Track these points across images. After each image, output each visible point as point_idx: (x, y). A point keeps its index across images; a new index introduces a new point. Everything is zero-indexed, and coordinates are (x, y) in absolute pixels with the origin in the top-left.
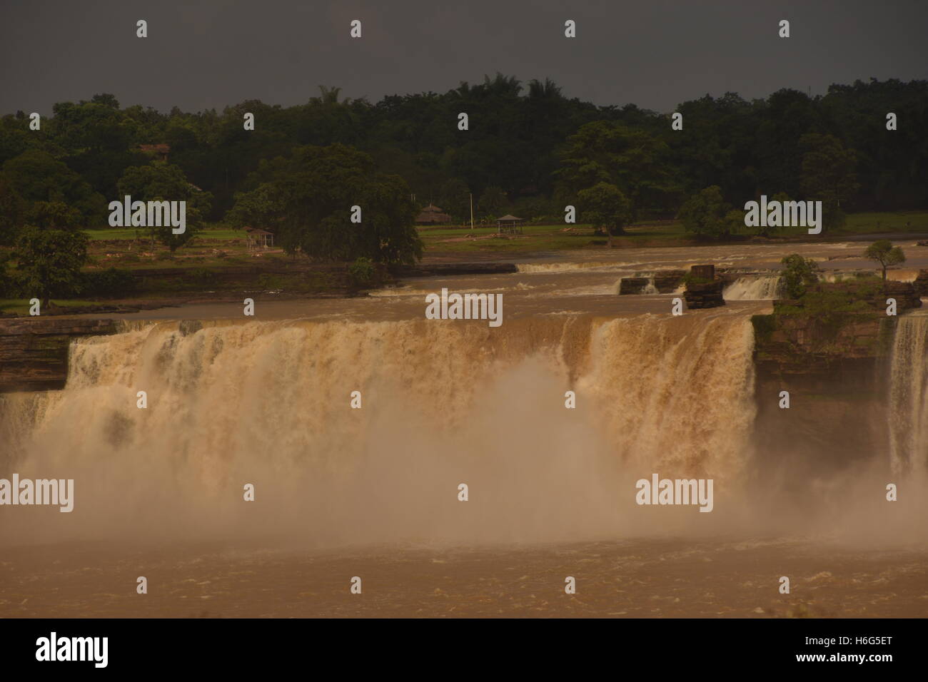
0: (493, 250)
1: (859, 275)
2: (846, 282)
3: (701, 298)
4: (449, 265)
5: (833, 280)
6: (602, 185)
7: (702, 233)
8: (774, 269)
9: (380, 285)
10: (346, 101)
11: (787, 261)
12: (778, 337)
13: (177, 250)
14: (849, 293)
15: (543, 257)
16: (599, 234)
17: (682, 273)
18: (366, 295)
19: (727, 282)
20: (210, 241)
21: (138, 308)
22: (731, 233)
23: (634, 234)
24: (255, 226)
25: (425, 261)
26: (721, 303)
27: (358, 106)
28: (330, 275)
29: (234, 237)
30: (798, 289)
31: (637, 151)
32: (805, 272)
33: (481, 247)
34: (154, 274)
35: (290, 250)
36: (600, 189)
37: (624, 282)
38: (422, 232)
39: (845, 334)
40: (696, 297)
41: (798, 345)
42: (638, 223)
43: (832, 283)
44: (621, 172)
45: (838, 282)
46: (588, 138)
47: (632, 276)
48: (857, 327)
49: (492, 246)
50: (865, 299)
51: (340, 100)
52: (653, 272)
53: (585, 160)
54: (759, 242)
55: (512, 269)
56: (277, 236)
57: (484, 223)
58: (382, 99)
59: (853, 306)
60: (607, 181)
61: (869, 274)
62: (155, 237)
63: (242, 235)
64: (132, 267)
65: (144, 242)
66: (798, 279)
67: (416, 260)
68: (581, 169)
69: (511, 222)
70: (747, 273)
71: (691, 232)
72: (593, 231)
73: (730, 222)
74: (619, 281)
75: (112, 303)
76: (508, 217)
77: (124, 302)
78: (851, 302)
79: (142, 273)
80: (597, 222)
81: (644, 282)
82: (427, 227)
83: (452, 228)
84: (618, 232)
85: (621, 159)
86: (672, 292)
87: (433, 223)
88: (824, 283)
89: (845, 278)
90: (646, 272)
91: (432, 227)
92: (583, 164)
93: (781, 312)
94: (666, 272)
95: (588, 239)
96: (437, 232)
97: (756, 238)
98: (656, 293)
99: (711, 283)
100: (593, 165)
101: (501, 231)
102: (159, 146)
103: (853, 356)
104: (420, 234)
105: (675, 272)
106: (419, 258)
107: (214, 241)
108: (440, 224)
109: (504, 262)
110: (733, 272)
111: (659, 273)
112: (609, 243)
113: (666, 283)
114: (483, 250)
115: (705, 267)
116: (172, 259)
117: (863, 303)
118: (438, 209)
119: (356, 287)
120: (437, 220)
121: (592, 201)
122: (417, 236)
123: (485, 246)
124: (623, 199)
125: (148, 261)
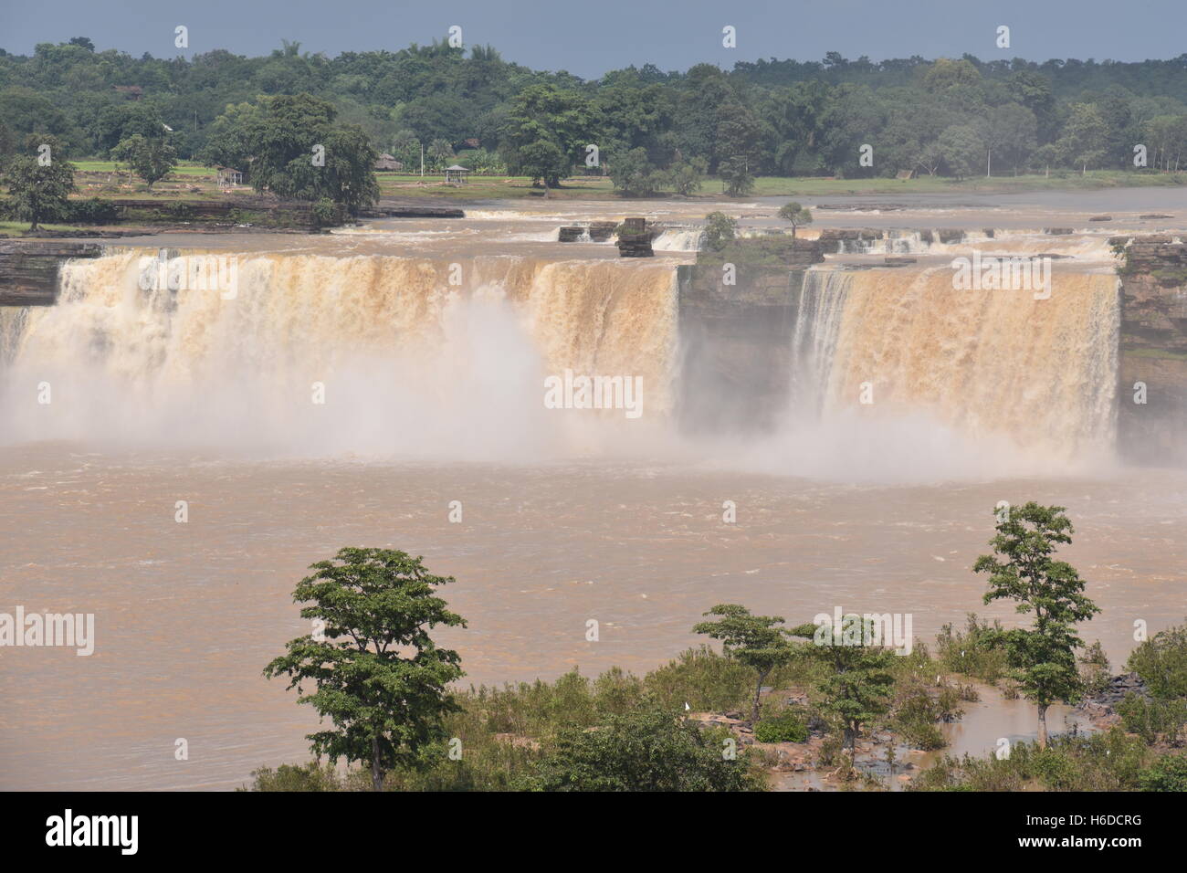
0: (442, 196)
1: (770, 232)
2: (761, 238)
3: (633, 248)
4: (403, 209)
5: (748, 236)
6: (541, 141)
7: (629, 189)
8: (696, 224)
9: (340, 223)
10: (306, 55)
11: (710, 217)
12: (700, 285)
13: (155, 184)
14: (763, 249)
15: (487, 204)
16: (537, 186)
17: (614, 225)
18: (328, 232)
19: (654, 235)
20: (182, 176)
21: (120, 235)
22: (654, 190)
23: (568, 188)
24: (225, 164)
25: (383, 204)
26: (648, 252)
27: (317, 61)
28: (296, 213)
29: (205, 174)
30: (719, 244)
31: (573, 113)
32: (726, 228)
33: (432, 193)
34: (134, 205)
35: (259, 187)
36: (541, 146)
37: (563, 231)
38: (381, 178)
39: (758, 285)
40: (628, 247)
41: (717, 293)
42: (573, 177)
43: (747, 239)
44: (558, 131)
45: (754, 237)
46: (530, 99)
47: (570, 226)
48: (769, 279)
49: (440, 193)
50: (777, 254)
51: (301, 53)
52: (588, 223)
53: (527, 118)
54: (677, 199)
55: (460, 215)
56: (245, 175)
57: (433, 172)
58: (339, 54)
59: (767, 260)
60: (545, 138)
61: (778, 232)
62: (133, 171)
63: (213, 172)
64: (115, 198)
65: (122, 175)
66: (717, 236)
67: (374, 202)
68: (523, 127)
69: (457, 171)
70: (673, 226)
71: (619, 188)
72: (532, 183)
73: (653, 181)
74: (557, 230)
75: (95, 228)
76: (456, 167)
77: (106, 229)
78: (765, 256)
79: (123, 203)
80: (537, 176)
81: (580, 231)
82: (380, 173)
83: (404, 175)
84: (555, 185)
85: (559, 119)
86: (604, 241)
87: (386, 169)
88: (742, 238)
89: (759, 235)
90: (582, 222)
91: (386, 173)
92: (524, 122)
93: (704, 263)
94: (600, 223)
95: (528, 191)
96: (391, 178)
97: (676, 196)
98: (591, 242)
99: (641, 234)
100: (534, 123)
101: (449, 180)
102: (133, 88)
103: (765, 304)
104: (378, 179)
105: (607, 224)
106: (377, 201)
107: (187, 177)
108: (392, 170)
109: (452, 208)
110: (660, 225)
111: (594, 224)
112: (546, 195)
113: (600, 232)
114: (433, 196)
115: (636, 220)
116: (149, 191)
117: (775, 257)
118: (392, 158)
119: (319, 224)
120: (390, 167)
121: (532, 156)
122: (375, 181)
123: (434, 193)
124: (560, 156)
125: (127, 193)
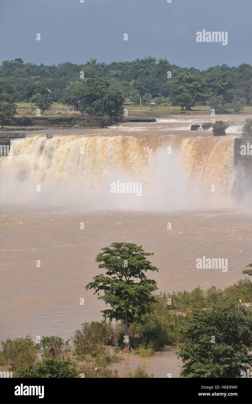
0: (148, 114)
3: (218, 132)
4: (134, 119)
6: (184, 93)
9: (111, 124)
10: (99, 63)
11: (247, 120)
13: (45, 111)
16: (183, 110)
17: (211, 124)
18: (107, 128)
19: (226, 127)
20: (54, 108)
21: (32, 129)
22: (226, 111)
23: (194, 110)
24: (70, 104)
26: (224, 134)
27: (103, 65)
28: (95, 121)
29: (63, 107)
30: (250, 130)
31: (196, 83)
33: (144, 113)
34: (37, 119)
35: (82, 111)
36: (184, 95)
37: (192, 126)
40: (216, 132)
42: (196, 106)
44: (190, 90)
46: (180, 78)
47: (195, 124)
51: (97, 63)
52: (202, 123)
53: (179, 85)
54: (235, 114)
55: (155, 121)
56: (77, 108)
57: (145, 105)
58: (111, 63)
60: (186, 92)
62: (37, 106)
63: (66, 107)
64: (31, 116)
65: (33, 108)
66: (250, 127)
68: (178, 88)
69: (154, 105)
70: (233, 124)
72: (181, 109)
73: (226, 107)
74: (191, 126)
75: (24, 127)
76: (153, 103)
77: (28, 127)
79: (34, 118)
80: (183, 106)
81: (199, 126)
82: (126, 106)
83: (134, 107)
84: (190, 109)
85: (191, 85)
86: (207, 129)
87: (128, 104)
90: (199, 123)
91: (128, 106)
92: (178, 87)
93: (245, 137)
94: (206, 123)
95: (179, 112)
97: (234, 112)
98: (203, 130)
99: (221, 127)
100: (182, 87)
101: (151, 108)
102: (37, 76)
105: (209, 123)
107: (56, 108)
108: (130, 105)
109: (152, 118)
111: (204, 123)
112: (186, 113)
113: (206, 126)
114: (145, 114)
115: (220, 122)
116: (43, 114)
118: (130, 100)
119: (104, 125)
120: (129, 104)
121: (181, 99)
124: (191, 99)
